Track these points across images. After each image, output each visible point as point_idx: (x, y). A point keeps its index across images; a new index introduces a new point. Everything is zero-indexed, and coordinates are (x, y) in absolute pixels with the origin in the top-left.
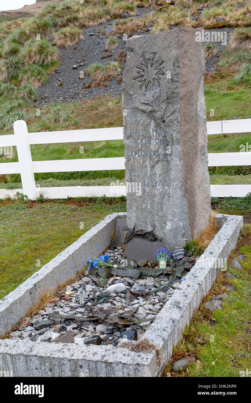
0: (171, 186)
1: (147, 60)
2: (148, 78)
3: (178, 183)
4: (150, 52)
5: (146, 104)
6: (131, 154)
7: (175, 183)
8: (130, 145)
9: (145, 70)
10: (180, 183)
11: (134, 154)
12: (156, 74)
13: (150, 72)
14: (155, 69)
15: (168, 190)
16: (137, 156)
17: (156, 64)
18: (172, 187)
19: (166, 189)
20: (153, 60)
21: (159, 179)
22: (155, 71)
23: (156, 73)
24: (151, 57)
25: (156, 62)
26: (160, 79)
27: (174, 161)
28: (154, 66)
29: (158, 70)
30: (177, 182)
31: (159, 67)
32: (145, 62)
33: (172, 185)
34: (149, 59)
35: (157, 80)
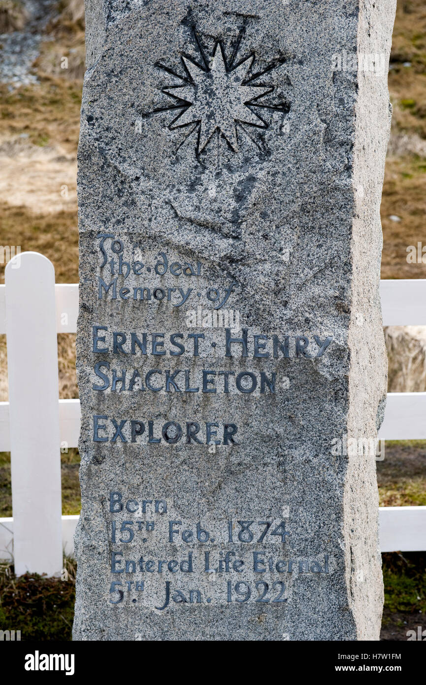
0: (290, 573)
1: (211, 44)
2: (210, 116)
3: (326, 558)
4: (223, 9)
5: (203, 225)
6: (111, 430)
7: (311, 559)
8: (108, 391)
9: (197, 80)
10: (332, 559)
11: (127, 431)
12: (247, 104)
13: (219, 93)
14: (244, 83)
15: (279, 587)
16: (142, 440)
17: (248, 62)
18: (295, 575)
19: (267, 586)
20: (236, 46)
21: (240, 539)
22: (247, 93)
23: (247, 99)
24: (229, 30)
25: (253, 53)
26: (267, 126)
27: (313, 468)
28: (241, 72)
29: (260, 91)
30: (322, 555)
31: (264, 78)
32: (200, 47)
33: (295, 567)
34: (218, 40)
35: (251, 129)
